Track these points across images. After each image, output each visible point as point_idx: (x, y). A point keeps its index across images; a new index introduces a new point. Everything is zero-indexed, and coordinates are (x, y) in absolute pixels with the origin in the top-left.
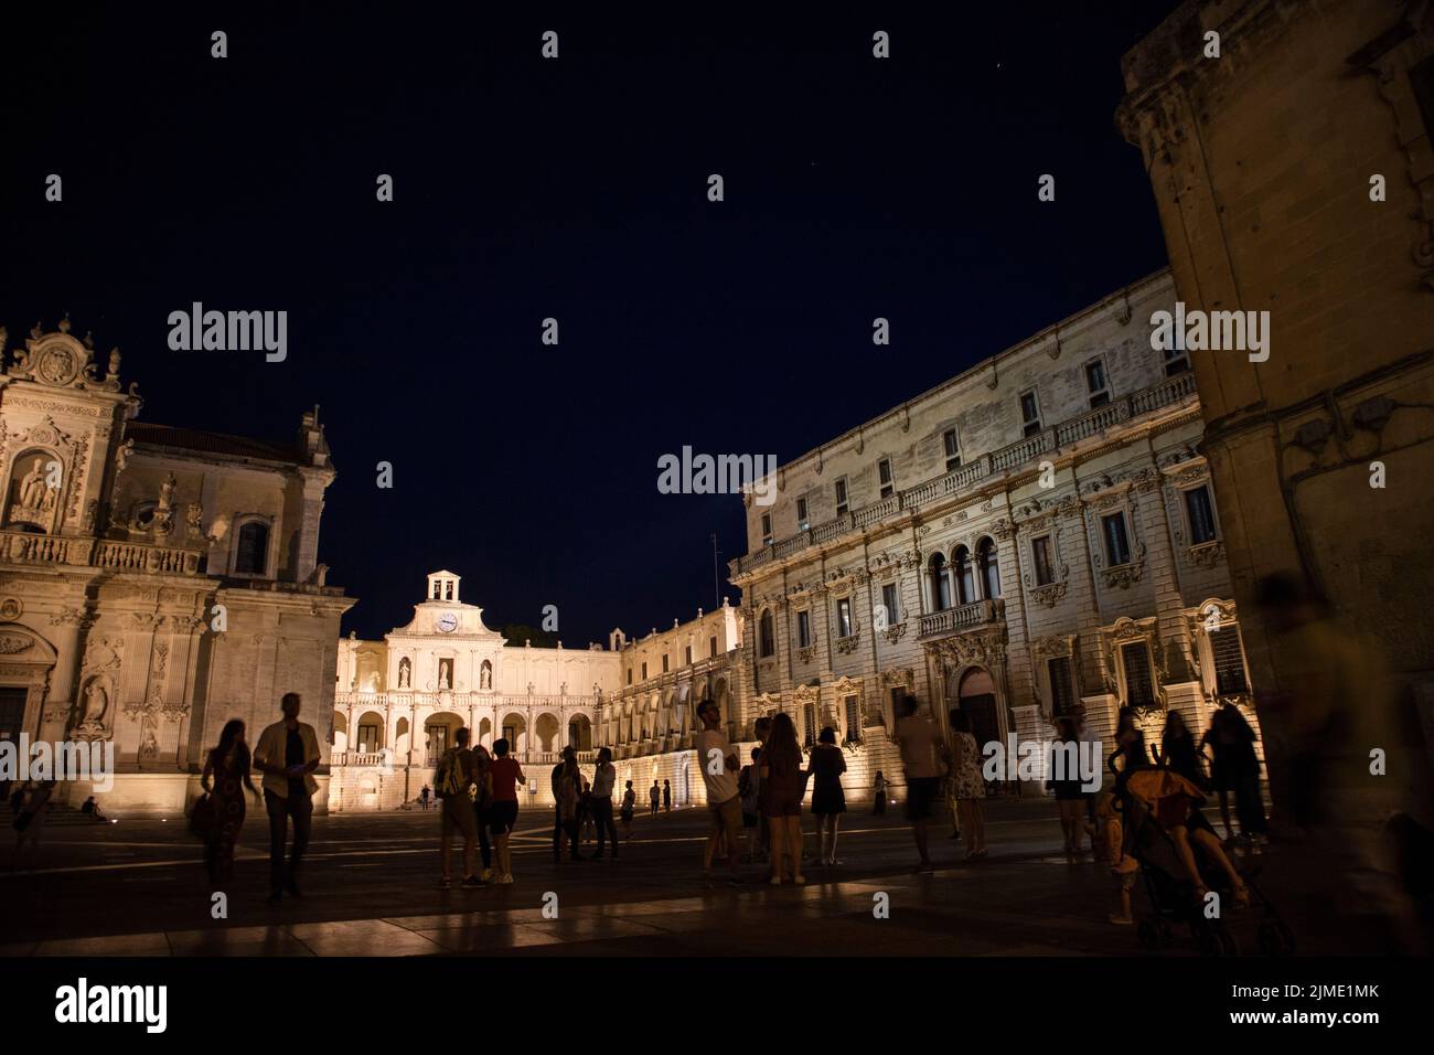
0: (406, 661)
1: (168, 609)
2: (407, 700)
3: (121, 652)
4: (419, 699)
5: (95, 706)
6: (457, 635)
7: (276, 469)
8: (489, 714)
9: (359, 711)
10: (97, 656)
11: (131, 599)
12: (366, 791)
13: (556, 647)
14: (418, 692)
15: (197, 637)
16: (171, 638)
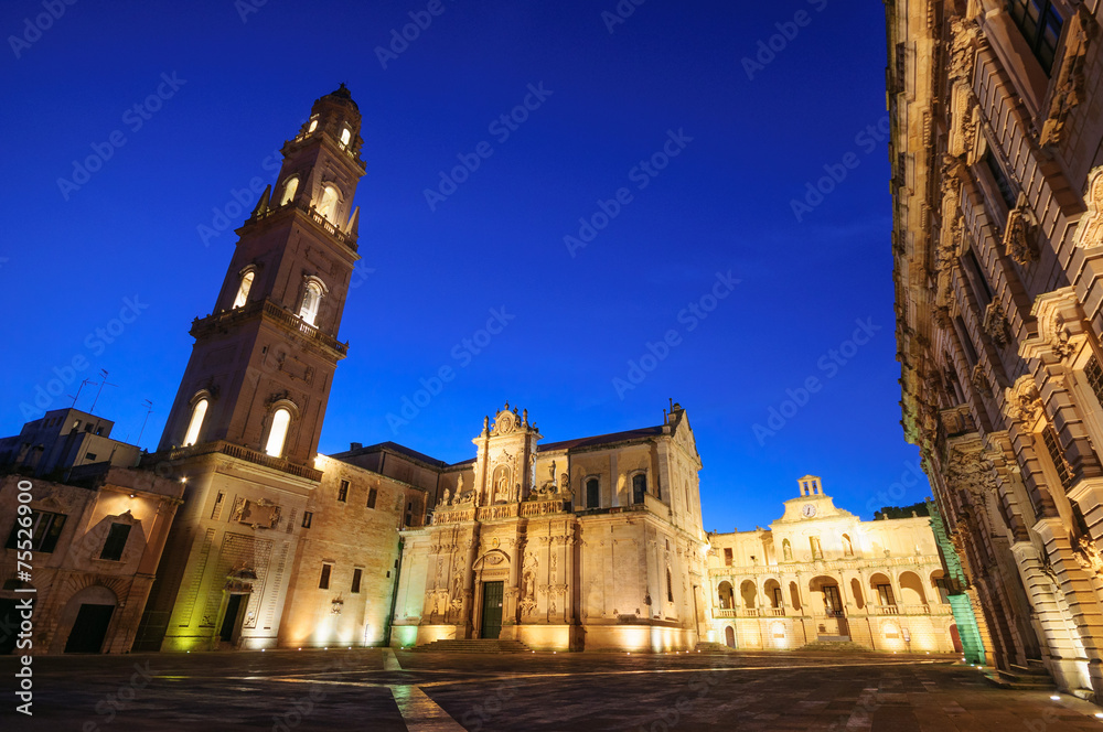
0: (786, 542)
1: (555, 533)
2: (793, 569)
3: (537, 558)
4: (801, 568)
5: (529, 588)
6: (817, 519)
7: (642, 442)
8: (856, 575)
9: (762, 579)
10: (528, 562)
11: (540, 530)
12: (777, 636)
13: (911, 516)
14: (798, 562)
15: (568, 546)
16: (556, 547)
